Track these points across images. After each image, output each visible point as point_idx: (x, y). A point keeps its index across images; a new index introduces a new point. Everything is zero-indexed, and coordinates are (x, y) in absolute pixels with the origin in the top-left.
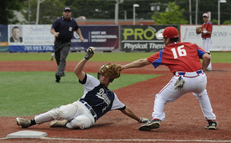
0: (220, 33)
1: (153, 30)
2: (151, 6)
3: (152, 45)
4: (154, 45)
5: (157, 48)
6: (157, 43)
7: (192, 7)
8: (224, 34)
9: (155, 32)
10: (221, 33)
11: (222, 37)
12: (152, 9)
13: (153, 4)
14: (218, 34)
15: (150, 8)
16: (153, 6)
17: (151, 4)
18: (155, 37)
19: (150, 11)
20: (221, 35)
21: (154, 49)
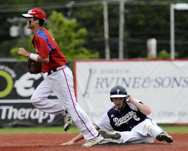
0: (172, 80)
1: (10, 74)
2: (11, 25)
3: (8, 111)
4: (11, 109)
5: (20, 118)
6: (18, 106)
7: (110, 28)
8: (183, 82)
9: (14, 80)
10: (175, 79)
11: (177, 89)
12: (14, 31)
13: (15, 19)
14: (166, 82)
15: (8, 30)
16: (16, 24)
17: (10, 20)
18: (14, 90)
19: (8, 37)
20: (175, 85)
21: (12, 120)
